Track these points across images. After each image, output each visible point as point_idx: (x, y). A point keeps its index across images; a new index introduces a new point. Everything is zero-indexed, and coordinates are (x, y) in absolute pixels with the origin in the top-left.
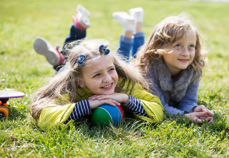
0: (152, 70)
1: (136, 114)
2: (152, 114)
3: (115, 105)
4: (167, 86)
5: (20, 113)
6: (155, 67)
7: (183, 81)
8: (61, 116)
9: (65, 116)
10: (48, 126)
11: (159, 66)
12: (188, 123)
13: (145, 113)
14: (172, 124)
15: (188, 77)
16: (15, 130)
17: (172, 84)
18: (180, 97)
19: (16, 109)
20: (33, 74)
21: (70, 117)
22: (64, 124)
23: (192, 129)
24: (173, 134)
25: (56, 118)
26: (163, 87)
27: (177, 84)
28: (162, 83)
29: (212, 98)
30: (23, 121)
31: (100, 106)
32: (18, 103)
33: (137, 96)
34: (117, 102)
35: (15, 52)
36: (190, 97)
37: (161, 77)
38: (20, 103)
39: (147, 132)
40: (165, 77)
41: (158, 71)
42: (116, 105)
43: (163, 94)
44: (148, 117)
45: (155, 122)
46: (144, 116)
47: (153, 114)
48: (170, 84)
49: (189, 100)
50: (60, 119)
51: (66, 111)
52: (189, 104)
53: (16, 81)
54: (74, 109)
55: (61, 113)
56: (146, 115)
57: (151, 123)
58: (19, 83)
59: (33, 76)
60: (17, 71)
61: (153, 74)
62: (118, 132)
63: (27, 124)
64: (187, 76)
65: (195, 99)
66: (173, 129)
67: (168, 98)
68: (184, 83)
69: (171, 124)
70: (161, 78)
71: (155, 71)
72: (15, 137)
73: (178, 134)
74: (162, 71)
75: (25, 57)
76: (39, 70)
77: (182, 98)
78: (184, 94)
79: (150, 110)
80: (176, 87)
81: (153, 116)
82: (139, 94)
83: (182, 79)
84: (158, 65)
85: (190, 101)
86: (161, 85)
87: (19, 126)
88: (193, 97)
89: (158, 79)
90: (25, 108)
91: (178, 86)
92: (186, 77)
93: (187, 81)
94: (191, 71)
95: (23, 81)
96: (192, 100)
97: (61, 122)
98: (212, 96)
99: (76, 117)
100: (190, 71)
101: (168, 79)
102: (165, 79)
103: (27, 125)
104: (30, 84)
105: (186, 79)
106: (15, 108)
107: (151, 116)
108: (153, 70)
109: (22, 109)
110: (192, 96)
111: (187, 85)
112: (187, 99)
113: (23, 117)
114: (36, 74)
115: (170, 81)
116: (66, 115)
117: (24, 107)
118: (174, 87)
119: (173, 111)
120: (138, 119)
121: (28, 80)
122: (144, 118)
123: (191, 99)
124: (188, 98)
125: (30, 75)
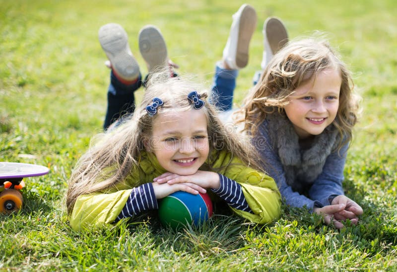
0: (267, 131)
1: (233, 206)
2: (258, 209)
3: (197, 192)
4: (291, 158)
5: (42, 201)
6: (272, 125)
7: (318, 151)
8: (107, 212)
9: (113, 211)
10: (84, 229)
11: (278, 123)
12: (318, 224)
13: (248, 207)
14: (291, 227)
15: (326, 145)
16: (31, 233)
17: (299, 155)
18: (313, 175)
19: (36, 195)
20: (70, 126)
21: (121, 212)
22: (111, 226)
23: (323, 236)
24: (290, 245)
25: (99, 215)
26: (284, 159)
27: (308, 155)
28: (281, 152)
29: (370, 174)
30: (46, 216)
31: (172, 194)
32: (40, 182)
33: (236, 176)
34: (201, 188)
35: (44, 82)
36: (330, 175)
37: (281, 141)
38: (44, 183)
39: (249, 240)
40: (288, 142)
41: (276, 132)
42: (200, 193)
43: (283, 171)
44: (252, 213)
45: (261, 222)
46: (245, 211)
47: (261, 209)
48: (297, 154)
49: (329, 180)
50: (105, 218)
51: (116, 203)
52: (328, 189)
53: (41, 141)
54: (129, 200)
55: (108, 207)
56: (249, 210)
57: (256, 224)
58: (45, 144)
59: (69, 130)
60: (43, 121)
61: (269, 136)
62: (198, 240)
63: (52, 222)
64: (324, 142)
65: (338, 179)
66: (292, 235)
67: (293, 175)
68: (320, 154)
69: (288, 226)
70: (281, 144)
71: (272, 131)
72: (29, 247)
73: (298, 245)
74: (283, 133)
75: (59, 91)
76: (81, 117)
77: (316, 177)
78: (320, 170)
79: (256, 202)
80: (306, 161)
81: (260, 213)
82: (239, 173)
83: (316, 148)
84: (277, 121)
85: (331, 182)
86: (280, 155)
87: (39, 226)
88: (335, 175)
89: (276, 145)
90: (52, 192)
91: (310, 159)
92: (324, 144)
93: (325, 152)
94: (332, 133)
95: (52, 140)
96: (333, 181)
97: (106, 222)
98: (370, 170)
99: (131, 212)
100: (330, 135)
101: (294, 145)
102: (287, 145)
103: (53, 224)
104: (64, 147)
105: (323, 148)
106: (34, 193)
107: (256, 212)
108: (268, 129)
109: (46, 194)
110: (334, 173)
111: (324, 158)
112: (325, 179)
113: (47, 209)
114: (75, 126)
115: (296, 150)
116: (114, 209)
117: (50, 191)
118: (302, 160)
119: (297, 202)
120: (236, 216)
121: (60, 138)
122: (246, 215)
123: (331, 178)
124: (327, 178)
125: (63, 129)
